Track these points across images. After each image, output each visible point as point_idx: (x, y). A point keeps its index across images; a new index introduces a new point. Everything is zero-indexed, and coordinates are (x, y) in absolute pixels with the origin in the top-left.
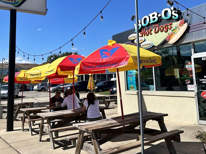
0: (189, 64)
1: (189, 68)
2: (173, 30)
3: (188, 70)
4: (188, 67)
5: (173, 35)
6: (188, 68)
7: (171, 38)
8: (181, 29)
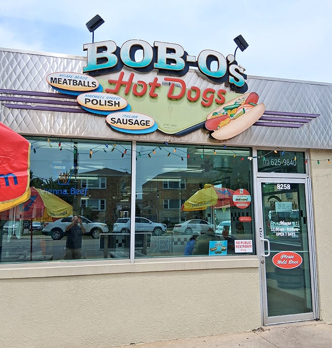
0: (241, 193)
1: (241, 203)
2: (228, 109)
3: (238, 205)
4: (237, 200)
5: (228, 119)
6: (238, 203)
7: (220, 125)
8: (249, 112)
